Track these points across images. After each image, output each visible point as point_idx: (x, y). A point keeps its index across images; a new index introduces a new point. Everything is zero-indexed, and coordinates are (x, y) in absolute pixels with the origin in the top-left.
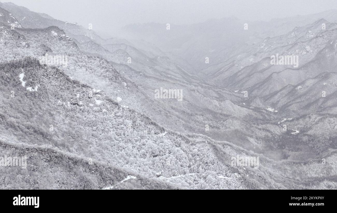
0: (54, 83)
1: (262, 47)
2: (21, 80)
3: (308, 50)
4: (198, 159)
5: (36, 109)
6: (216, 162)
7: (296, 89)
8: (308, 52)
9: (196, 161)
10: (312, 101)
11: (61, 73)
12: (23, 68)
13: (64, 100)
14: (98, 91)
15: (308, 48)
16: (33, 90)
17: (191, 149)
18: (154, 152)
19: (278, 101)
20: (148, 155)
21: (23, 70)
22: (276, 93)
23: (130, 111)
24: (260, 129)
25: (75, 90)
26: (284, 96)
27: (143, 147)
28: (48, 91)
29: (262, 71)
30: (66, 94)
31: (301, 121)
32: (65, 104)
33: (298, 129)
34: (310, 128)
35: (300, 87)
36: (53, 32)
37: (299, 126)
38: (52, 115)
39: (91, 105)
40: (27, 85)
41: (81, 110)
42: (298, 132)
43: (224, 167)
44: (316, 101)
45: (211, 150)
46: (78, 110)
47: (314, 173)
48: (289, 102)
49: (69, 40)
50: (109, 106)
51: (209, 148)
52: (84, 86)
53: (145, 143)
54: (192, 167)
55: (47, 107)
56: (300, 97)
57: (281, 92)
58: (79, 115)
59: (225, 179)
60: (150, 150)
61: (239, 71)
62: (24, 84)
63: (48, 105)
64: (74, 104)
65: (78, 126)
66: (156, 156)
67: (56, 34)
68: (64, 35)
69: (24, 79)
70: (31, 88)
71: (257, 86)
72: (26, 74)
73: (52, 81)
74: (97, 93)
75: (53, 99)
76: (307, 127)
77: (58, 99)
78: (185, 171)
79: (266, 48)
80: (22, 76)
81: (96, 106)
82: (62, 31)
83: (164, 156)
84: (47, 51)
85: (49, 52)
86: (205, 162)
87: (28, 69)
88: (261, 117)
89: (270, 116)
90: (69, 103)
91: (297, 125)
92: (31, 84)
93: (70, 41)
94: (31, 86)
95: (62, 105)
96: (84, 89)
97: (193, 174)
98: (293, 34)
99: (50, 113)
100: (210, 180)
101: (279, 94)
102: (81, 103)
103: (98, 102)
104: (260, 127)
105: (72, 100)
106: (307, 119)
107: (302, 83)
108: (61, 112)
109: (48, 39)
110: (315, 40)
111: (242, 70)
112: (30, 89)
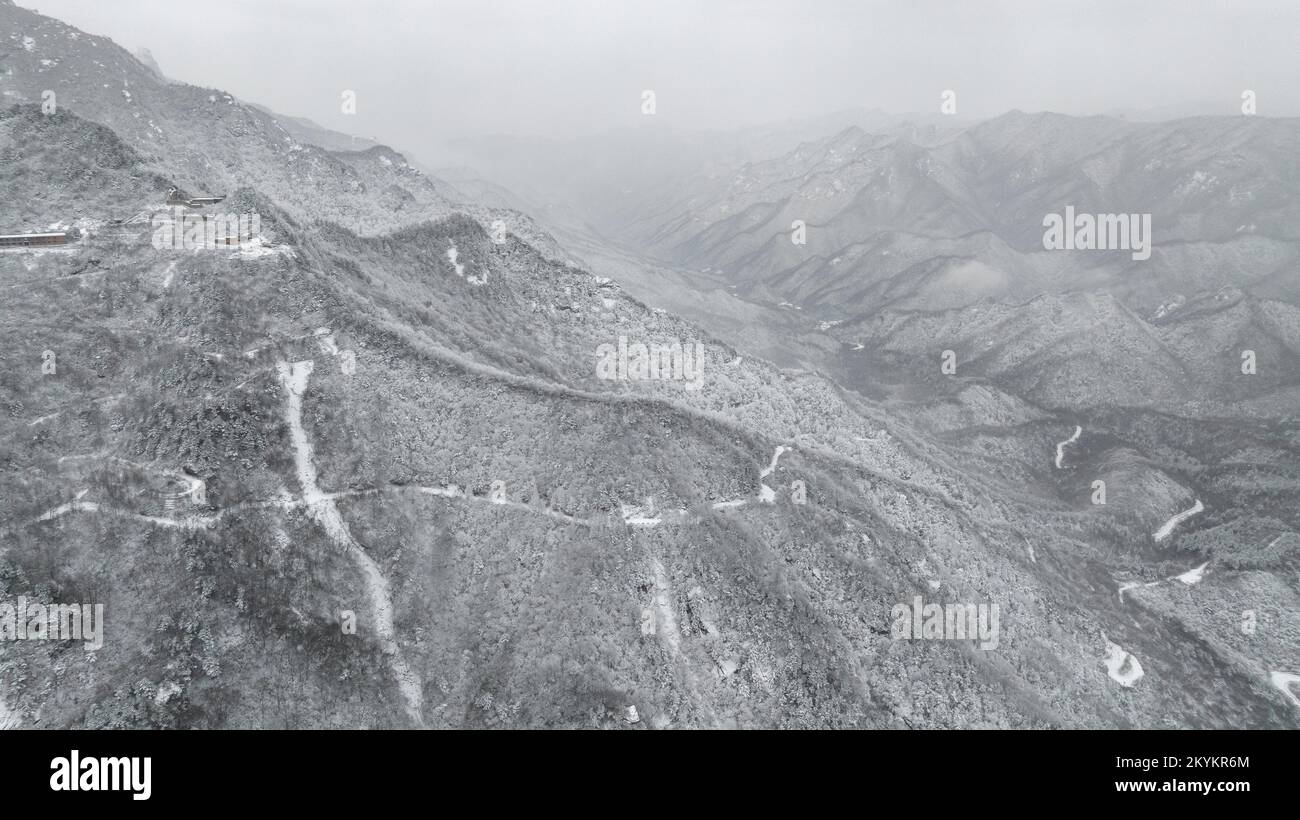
0: (515, 266)
1: (738, 183)
2: (453, 260)
3: (837, 188)
4: (808, 407)
5: (497, 320)
6: (845, 410)
7: (830, 263)
8: (837, 192)
9: (805, 412)
10: (864, 287)
11: (525, 246)
12: (450, 237)
13: (543, 301)
14: (606, 280)
15: (837, 184)
16: (481, 283)
17: (790, 388)
18: (734, 397)
19: (799, 288)
20: (726, 404)
21: (451, 241)
22: (790, 272)
23: (672, 318)
24: (803, 344)
25: (560, 279)
26: (807, 277)
27: (712, 388)
28: (508, 283)
29: (751, 231)
30: (544, 288)
31: (864, 325)
32: (544, 307)
33: (860, 341)
34: (889, 338)
35: (836, 260)
36: (383, 158)
37: (862, 335)
38: (529, 333)
39: (596, 309)
40: (467, 272)
41: (578, 319)
42: (861, 347)
43: (861, 420)
44: (874, 287)
45: (829, 389)
46: (574, 320)
47: (947, 422)
48: (820, 290)
49: (416, 175)
50: (631, 311)
51: (824, 385)
52: (576, 271)
53: (714, 380)
54: (802, 423)
55: (515, 315)
56: (841, 279)
57: (801, 270)
58: (578, 330)
59: (866, 442)
60: (727, 394)
61: (704, 232)
62: (459, 270)
63: (515, 311)
64: (563, 309)
65: (584, 352)
66: (737, 405)
67: (388, 162)
68: (405, 165)
69: (459, 260)
70: (475, 278)
71: (748, 260)
72: (460, 250)
73: (513, 263)
74: (604, 286)
75: (520, 300)
76: (878, 337)
77: (531, 298)
78: (793, 430)
79: (748, 185)
80: (453, 254)
81: (607, 311)
82: (400, 155)
83: (751, 404)
84: (404, 198)
85: (408, 199)
86: (824, 412)
87: (462, 239)
88: (784, 321)
89: (798, 317)
90: (552, 306)
91: (856, 333)
92: (474, 270)
93: (418, 177)
94: (474, 275)
95: (541, 311)
96: (578, 278)
97: (806, 436)
98: (797, 156)
99: (524, 329)
100: (842, 445)
101: (797, 275)
102: (575, 306)
103: (609, 303)
104: (800, 339)
105: (557, 299)
106: (877, 322)
107: (841, 253)
108: (544, 325)
109: (375, 173)
110: (849, 168)
111: (708, 229)
112: (472, 279)
